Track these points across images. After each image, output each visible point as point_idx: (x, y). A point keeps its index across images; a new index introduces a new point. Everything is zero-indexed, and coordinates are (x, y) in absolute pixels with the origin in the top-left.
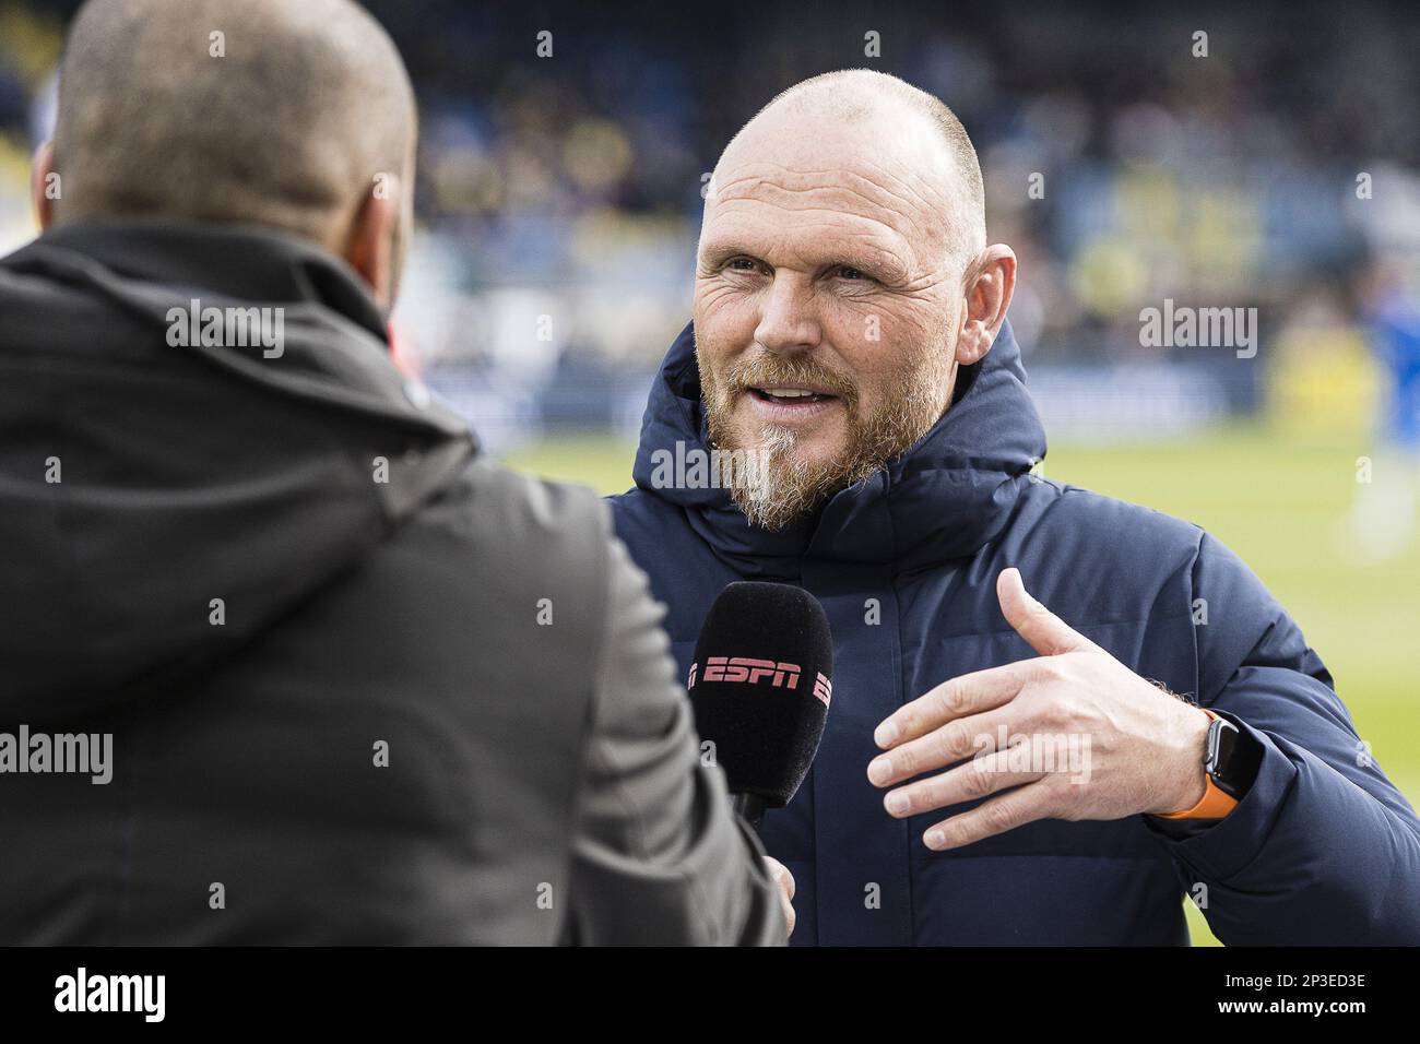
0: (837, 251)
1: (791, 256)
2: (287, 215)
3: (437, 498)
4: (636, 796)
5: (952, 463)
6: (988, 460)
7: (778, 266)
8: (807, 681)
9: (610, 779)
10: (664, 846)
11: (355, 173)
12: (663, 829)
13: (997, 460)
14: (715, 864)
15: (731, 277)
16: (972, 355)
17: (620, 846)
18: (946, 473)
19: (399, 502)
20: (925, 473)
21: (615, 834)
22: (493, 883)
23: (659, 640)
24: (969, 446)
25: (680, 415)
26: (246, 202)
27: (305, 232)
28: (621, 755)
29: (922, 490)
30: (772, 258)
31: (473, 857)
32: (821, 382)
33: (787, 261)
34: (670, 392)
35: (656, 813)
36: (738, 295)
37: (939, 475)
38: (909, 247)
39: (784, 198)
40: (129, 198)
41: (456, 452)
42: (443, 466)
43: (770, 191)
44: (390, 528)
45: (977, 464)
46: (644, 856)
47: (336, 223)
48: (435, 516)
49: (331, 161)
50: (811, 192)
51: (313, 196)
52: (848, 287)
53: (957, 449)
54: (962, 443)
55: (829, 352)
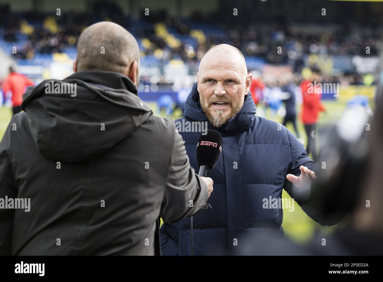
0: (229, 77)
1: (221, 79)
2: (118, 68)
3: (145, 123)
4: (178, 175)
5: (244, 113)
6: (250, 112)
7: (218, 81)
8: (218, 147)
9: (173, 172)
10: (182, 184)
11: (129, 60)
12: (183, 181)
13: (252, 112)
14: (191, 187)
15: (208, 83)
16: (247, 94)
17: (175, 185)
18: (244, 115)
19: (138, 124)
20: (240, 115)
21: (174, 182)
22: (151, 191)
23: (184, 147)
24: (247, 110)
25: (196, 105)
26: (111, 66)
27: (121, 72)
28: (175, 168)
29: (239, 119)
30: (217, 79)
31: (148, 186)
32: (226, 101)
33: (220, 80)
34: (193, 101)
35: (181, 178)
36: (210, 86)
37: (243, 115)
38: (240, 76)
39: (218, 68)
40: (90, 66)
41: (148, 114)
42: (146, 117)
43: (216, 67)
44: (136, 128)
45: (248, 113)
46: (179, 186)
47: (127, 69)
48: (145, 126)
49: (125, 59)
50: (223, 67)
51: (123, 64)
52: (231, 84)
53: (245, 111)
54: (246, 110)
55: (227, 95)
